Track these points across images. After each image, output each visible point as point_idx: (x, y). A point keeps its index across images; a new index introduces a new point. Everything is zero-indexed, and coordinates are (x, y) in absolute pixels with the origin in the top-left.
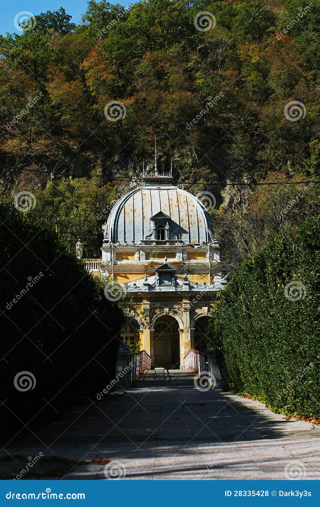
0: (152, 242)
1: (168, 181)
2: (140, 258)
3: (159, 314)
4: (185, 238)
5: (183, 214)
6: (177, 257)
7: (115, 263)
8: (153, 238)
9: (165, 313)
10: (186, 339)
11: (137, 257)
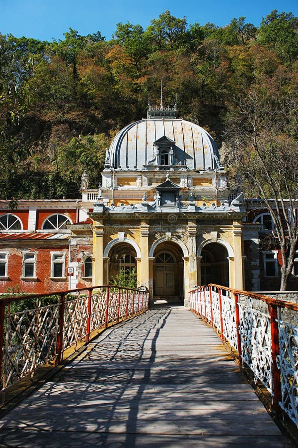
0: (155, 167)
1: (173, 115)
2: (142, 184)
3: (160, 240)
4: (190, 163)
5: (188, 141)
6: (181, 182)
7: (116, 189)
8: (156, 163)
9: (167, 239)
10: (192, 269)
11: (139, 183)
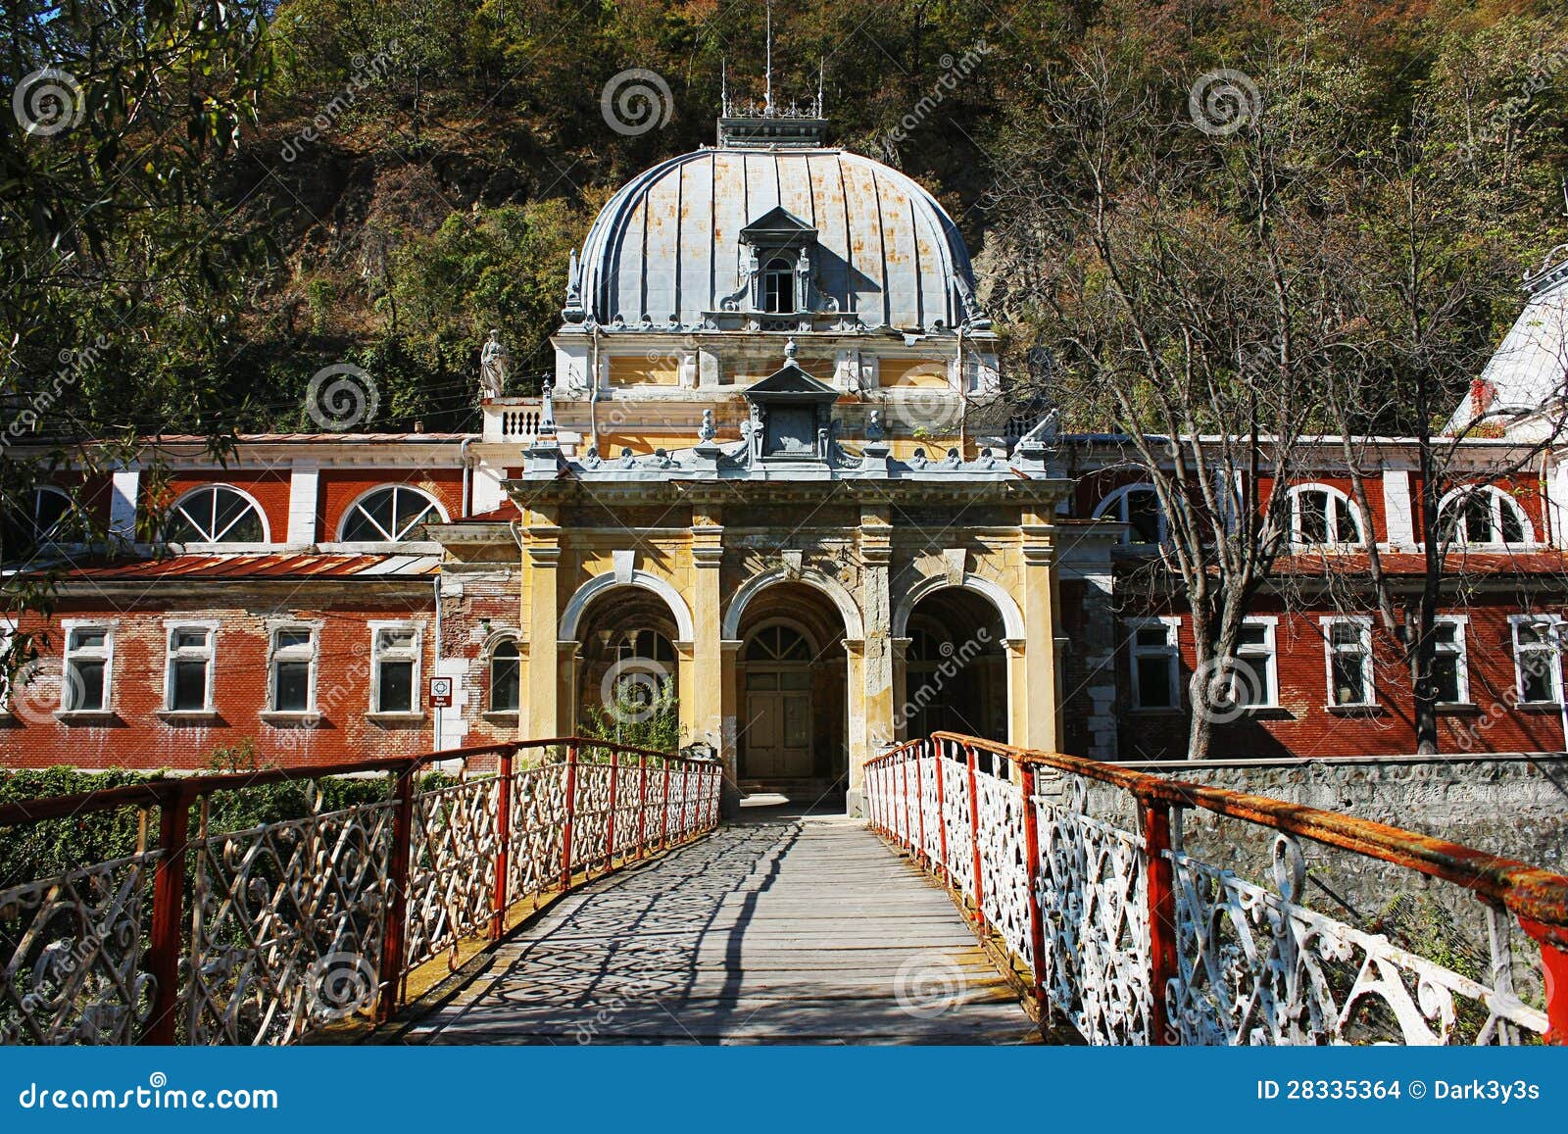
0: (746, 317)
1: (808, 133)
2: (697, 378)
3: (761, 577)
4: (869, 307)
5: (863, 227)
6: (838, 374)
7: (602, 395)
8: (748, 306)
9: (785, 574)
10: (876, 683)
11: (688, 375)
